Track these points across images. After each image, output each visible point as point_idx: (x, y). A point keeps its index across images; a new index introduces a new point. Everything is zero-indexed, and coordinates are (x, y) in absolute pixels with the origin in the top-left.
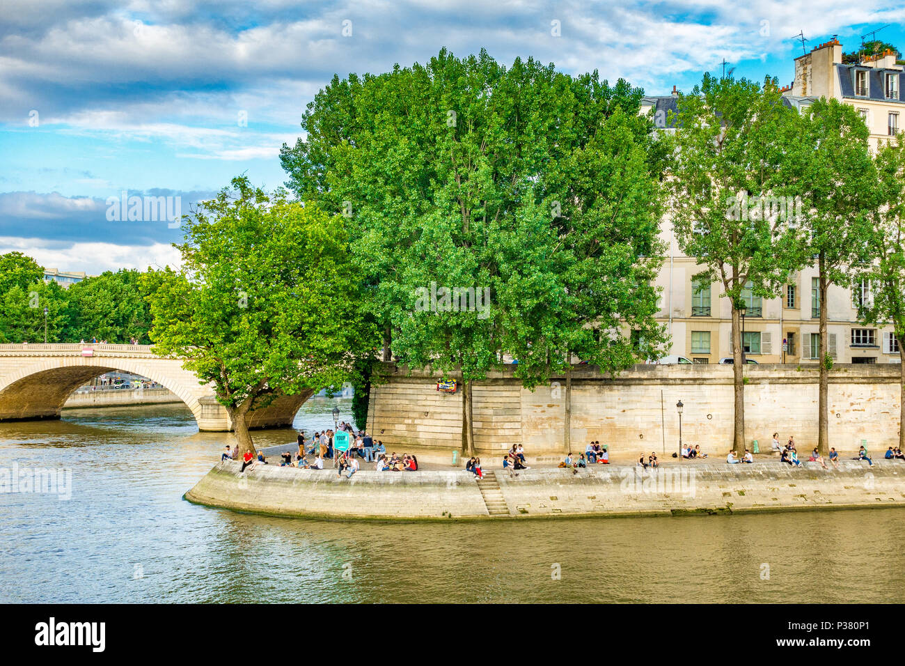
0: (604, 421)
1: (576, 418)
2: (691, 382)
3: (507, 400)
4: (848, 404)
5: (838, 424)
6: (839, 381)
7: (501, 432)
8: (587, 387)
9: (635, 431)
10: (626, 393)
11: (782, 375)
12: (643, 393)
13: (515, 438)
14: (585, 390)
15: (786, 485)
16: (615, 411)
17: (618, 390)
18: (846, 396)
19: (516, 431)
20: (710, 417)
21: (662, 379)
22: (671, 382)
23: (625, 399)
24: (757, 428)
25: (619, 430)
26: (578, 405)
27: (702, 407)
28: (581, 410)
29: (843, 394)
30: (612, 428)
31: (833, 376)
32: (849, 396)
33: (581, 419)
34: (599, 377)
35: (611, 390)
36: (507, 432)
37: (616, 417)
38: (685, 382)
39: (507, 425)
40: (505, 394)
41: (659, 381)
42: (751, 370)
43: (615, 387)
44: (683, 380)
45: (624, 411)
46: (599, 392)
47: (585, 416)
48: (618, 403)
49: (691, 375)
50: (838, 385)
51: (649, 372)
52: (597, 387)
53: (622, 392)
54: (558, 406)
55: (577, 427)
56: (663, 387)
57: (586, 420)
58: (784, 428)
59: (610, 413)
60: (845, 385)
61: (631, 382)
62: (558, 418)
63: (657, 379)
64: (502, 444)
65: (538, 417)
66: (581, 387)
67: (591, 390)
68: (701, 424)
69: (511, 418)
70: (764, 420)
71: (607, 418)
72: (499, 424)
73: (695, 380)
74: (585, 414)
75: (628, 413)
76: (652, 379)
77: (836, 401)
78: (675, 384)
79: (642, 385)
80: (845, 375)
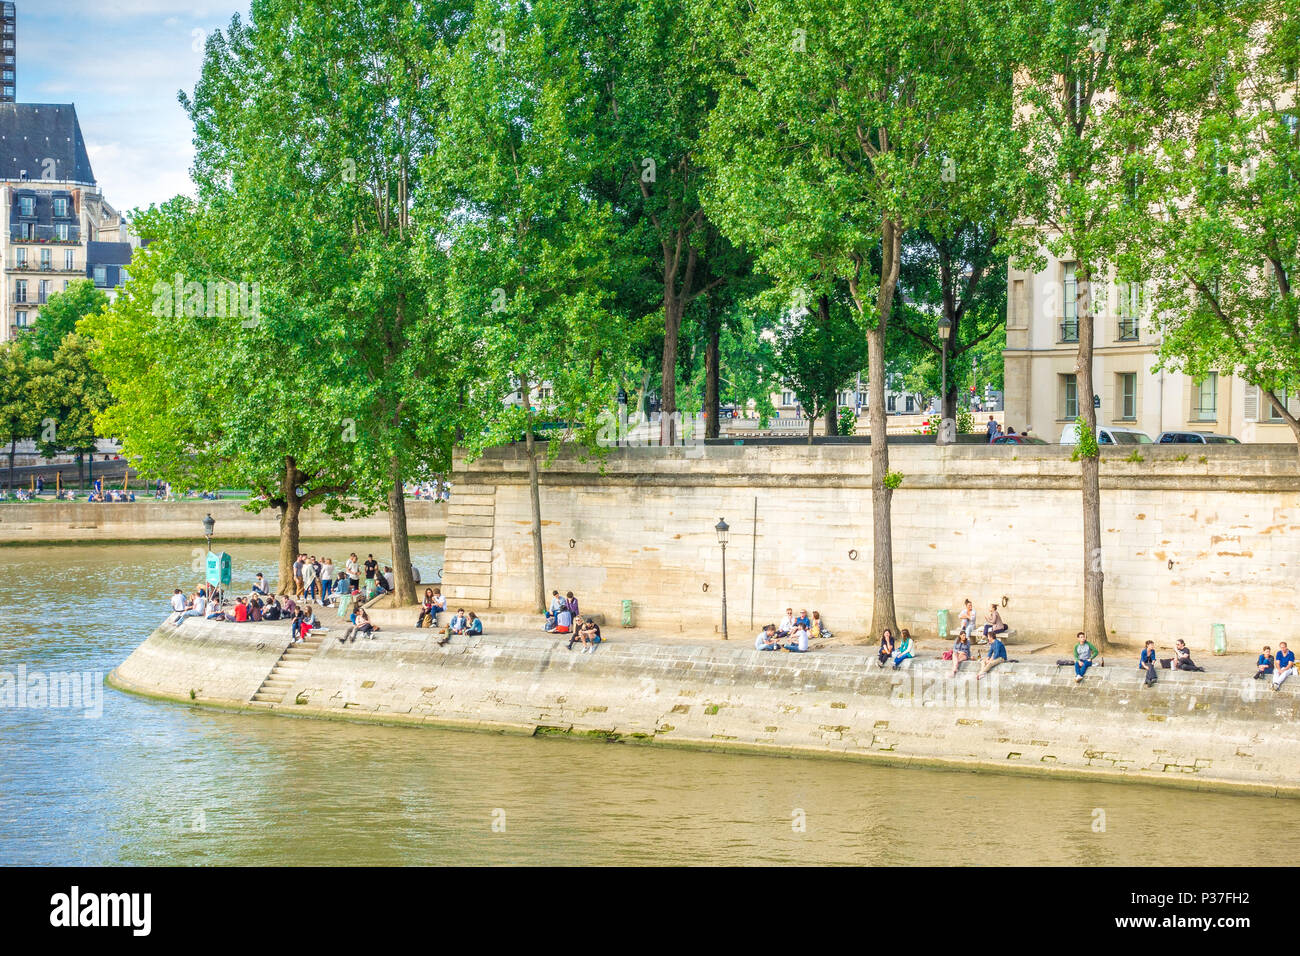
0: (638, 554)
1: (589, 547)
2: (813, 482)
3: (471, 510)
4: (1207, 539)
5: (1174, 583)
6: (1176, 484)
7: (456, 567)
8: (613, 490)
9: (696, 576)
10: (685, 501)
11: (1033, 468)
12: (719, 502)
13: (478, 578)
14: (610, 495)
15: (827, 704)
16: (661, 537)
17: (671, 496)
18: (1201, 518)
19: (483, 567)
20: (853, 556)
21: (751, 476)
22: (770, 481)
23: (683, 513)
24: (962, 584)
25: (667, 572)
26: (595, 522)
27: (839, 533)
28: (597, 532)
29: (1194, 517)
30: (654, 568)
31: (1167, 471)
32: (1209, 521)
33: (598, 549)
34: (634, 470)
35: (658, 496)
36: (467, 568)
37: (663, 548)
38: (800, 482)
39: (468, 556)
40: (468, 499)
41: (745, 479)
42: (954, 458)
43: (665, 490)
44: (795, 477)
45: (679, 537)
46: (634, 499)
47: (605, 544)
48: (669, 521)
49: (817, 468)
50: (1180, 495)
51: (731, 461)
52: (630, 490)
53: (677, 500)
54: (559, 523)
55: (589, 563)
56: (758, 492)
57: (605, 552)
58: (1029, 587)
59: (651, 539)
60: (1199, 495)
61: (694, 481)
62: (556, 547)
63: (743, 475)
64: (458, 588)
65: (522, 542)
66: (601, 490)
67: (621, 494)
68: (834, 570)
69: (474, 543)
70: (981, 567)
71: (646, 549)
72: (454, 552)
73: (821, 477)
74: (605, 540)
75: (685, 540)
76: (736, 475)
77: (1171, 531)
78: (779, 487)
79: (714, 486)
80: (1202, 470)
